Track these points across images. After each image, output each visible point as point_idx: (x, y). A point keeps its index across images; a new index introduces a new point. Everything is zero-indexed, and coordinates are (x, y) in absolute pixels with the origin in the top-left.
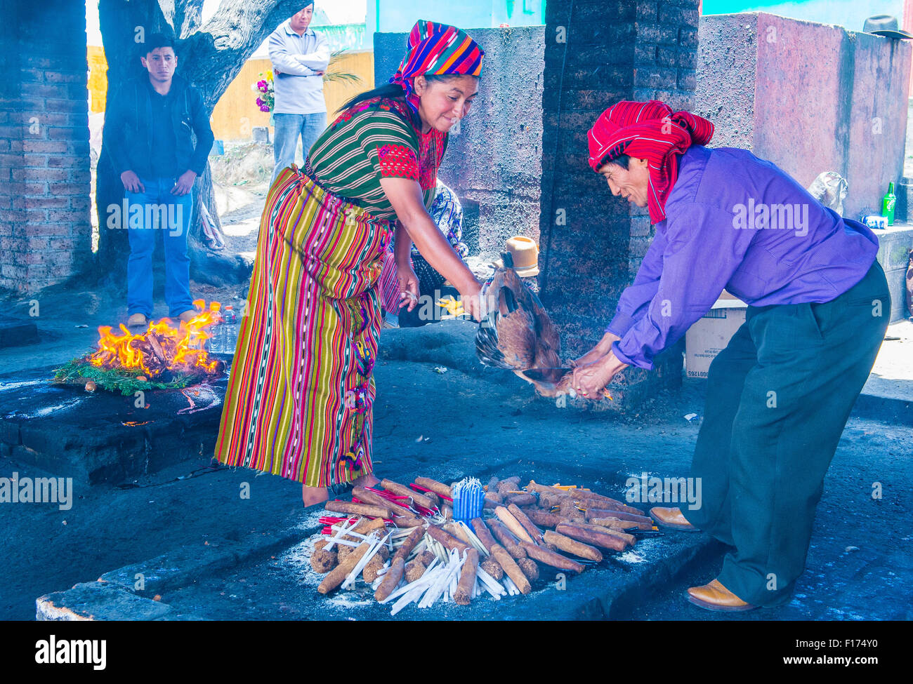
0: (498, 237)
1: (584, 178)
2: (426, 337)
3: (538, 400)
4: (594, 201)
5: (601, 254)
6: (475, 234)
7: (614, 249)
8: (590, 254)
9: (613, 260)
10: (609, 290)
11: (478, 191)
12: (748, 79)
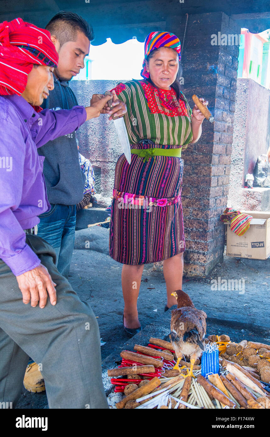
0: (111, 185)
1: (184, 156)
2: (84, 236)
3: (156, 270)
4: (190, 168)
5: (193, 195)
6: (99, 183)
7: (201, 193)
8: (187, 196)
9: (200, 199)
10: (198, 214)
11: (101, 162)
12: (244, 110)
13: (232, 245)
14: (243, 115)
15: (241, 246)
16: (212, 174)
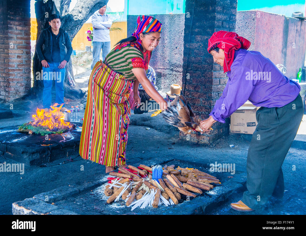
0: (168, 84)
1: (197, 65)
2: (143, 118)
5: (202, 91)
6: (160, 83)
7: (207, 89)
8: (199, 91)
9: (206, 93)
10: (205, 103)
11: (161, 69)
12: (253, 33)
13: (234, 125)
14: (252, 36)
15: (240, 126)
16: (213, 77)
